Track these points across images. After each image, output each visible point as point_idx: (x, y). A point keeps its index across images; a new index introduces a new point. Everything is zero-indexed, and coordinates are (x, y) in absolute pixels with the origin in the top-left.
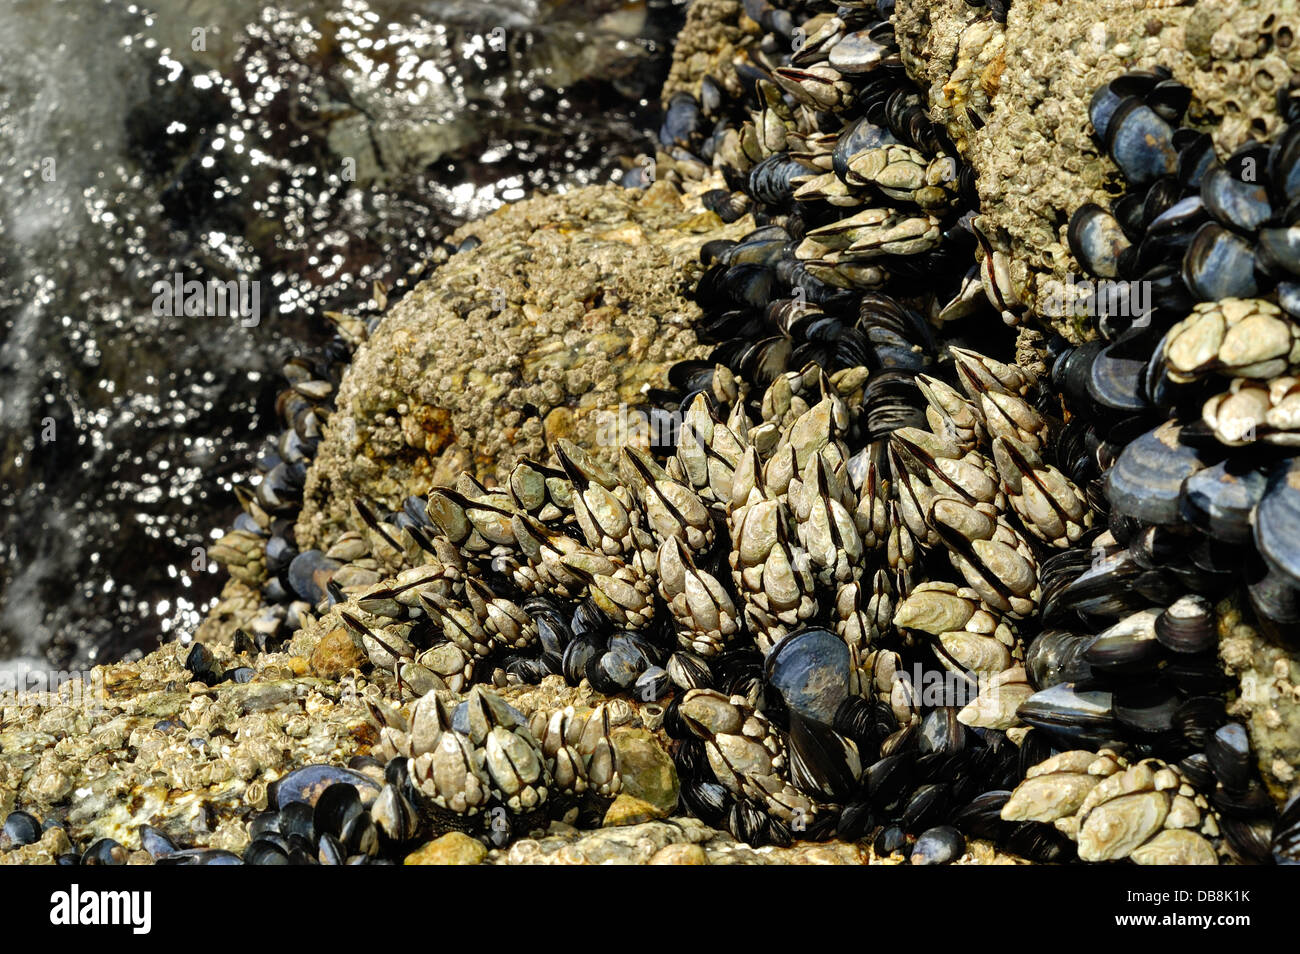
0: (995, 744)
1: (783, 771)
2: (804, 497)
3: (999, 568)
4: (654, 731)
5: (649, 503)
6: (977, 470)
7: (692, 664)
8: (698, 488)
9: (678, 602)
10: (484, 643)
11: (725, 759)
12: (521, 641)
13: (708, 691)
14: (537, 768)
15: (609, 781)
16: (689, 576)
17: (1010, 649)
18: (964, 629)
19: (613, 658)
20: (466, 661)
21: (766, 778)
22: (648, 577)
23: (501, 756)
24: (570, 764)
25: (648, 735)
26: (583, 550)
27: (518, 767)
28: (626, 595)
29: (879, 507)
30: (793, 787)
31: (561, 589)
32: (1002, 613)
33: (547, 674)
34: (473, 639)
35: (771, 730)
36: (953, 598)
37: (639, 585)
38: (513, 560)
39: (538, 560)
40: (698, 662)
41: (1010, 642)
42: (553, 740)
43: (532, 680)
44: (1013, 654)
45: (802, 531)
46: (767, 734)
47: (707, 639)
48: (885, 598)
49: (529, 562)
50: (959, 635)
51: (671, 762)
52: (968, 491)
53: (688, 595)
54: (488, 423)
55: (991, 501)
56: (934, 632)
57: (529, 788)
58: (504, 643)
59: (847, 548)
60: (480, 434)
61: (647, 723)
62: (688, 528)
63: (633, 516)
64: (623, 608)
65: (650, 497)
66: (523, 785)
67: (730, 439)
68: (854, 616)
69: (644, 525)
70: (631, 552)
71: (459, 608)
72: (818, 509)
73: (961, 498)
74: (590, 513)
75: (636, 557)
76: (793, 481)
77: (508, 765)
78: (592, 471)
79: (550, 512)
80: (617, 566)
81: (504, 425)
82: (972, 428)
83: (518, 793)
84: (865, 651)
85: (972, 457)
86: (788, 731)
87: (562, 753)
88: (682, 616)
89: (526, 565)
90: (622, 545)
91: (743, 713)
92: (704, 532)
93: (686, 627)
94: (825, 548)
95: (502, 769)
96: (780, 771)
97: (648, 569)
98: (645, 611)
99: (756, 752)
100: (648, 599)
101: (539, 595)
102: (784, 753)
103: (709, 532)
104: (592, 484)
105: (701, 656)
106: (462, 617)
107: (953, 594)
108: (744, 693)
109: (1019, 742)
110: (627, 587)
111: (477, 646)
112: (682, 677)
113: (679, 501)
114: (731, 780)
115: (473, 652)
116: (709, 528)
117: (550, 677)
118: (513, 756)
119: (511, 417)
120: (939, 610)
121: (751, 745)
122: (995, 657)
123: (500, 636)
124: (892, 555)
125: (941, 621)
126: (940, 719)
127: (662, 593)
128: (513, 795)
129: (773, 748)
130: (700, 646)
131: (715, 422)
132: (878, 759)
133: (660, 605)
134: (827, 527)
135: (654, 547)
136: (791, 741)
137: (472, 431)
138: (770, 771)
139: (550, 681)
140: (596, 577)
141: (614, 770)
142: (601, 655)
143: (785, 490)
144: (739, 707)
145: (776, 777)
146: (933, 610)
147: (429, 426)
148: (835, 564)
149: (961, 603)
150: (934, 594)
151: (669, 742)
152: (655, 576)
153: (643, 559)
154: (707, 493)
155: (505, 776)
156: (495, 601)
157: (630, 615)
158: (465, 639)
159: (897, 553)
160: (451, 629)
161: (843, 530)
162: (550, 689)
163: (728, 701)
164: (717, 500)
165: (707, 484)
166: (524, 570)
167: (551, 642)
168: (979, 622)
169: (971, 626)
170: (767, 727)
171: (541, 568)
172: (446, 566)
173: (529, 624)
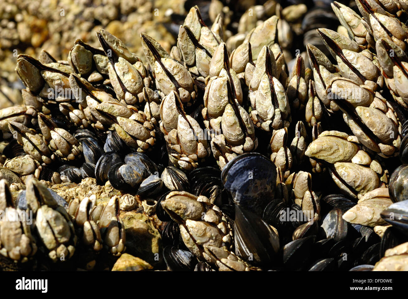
0: (366, 235)
1: (230, 245)
2: (255, 74)
3: (373, 125)
4: (150, 216)
5: (156, 72)
6: (368, 60)
7: (177, 175)
8: (189, 66)
9: (171, 136)
10: (48, 156)
11: (191, 236)
12: (71, 156)
13: (183, 193)
14: (69, 234)
15: (117, 244)
16: (181, 118)
17: (379, 176)
18: (350, 162)
19: (127, 168)
20: (36, 167)
21: (217, 249)
22: (153, 119)
23: (45, 224)
24: (91, 232)
25: (145, 217)
26: (114, 101)
27: (56, 232)
28: (137, 129)
29: (303, 84)
30: (235, 255)
31: (99, 125)
32: (375, 153)
33: (86, 177)
34: (41, 153)
35: (223, 218)
36: (344, 141)
37: (146, 124)
38: (69, 105)
39: (85, 105)
40: (180, 174)
41: (380, 171)
42: (81, 217)
43: (76, 180)
44: (381, 179)
45: (253, 96)
46: (220, 221)
47: (187, 159)
48: (302, 139)
49: (80, 106)
50: (347, 164)
51: (159, 235)
52: (361, 72)
53: (179, 130)
54: (71, 29)
55: (374, 80)
56: (331, 162)
57: (62, 246)
58: (60, 157)
59: (281, 108)
60: (66, 35)
61: (146, 211)
62: (180, 89)
63: (146, 80)
64: (135, 138)
65: (157, 68)
66: (58, 244)
67: (211, 37)
68: (282, 150)
69: (153, 86)
70: (144, 103)
71: (34, 133)
72: (265, 82)
73: (355, 76)
74: (118, 77)
75: (147, 106)
76: (249, 65)
77: (49, 231)
78: (121, 51)
79: (95, 76)
80: (132, 111)
81: (81, 31)
82: (364, 37)
83: (55, 249)
84: (287, 172)
85: (366, 53)
86: (234, 219)
87: (87, 225)
88: (173, 144)
89: (78, 108)
90: (137, 98)
91: (205, 207)
92: (190, 93)
93: (174, 151)
94: (267, 107)
95: (45, 232)
96: (227, 244)
97: (153, 114)
98: (149, 141)
99: (211, 232)
100: (152, 133)
101: (85, 128)
102: (231, 233)
103: (193, 93)
104: (120, 59)
105: (183, 170)
106: (35, 139)
107: (344, 138)
108: (208, 195)
109: (381, 235)
110: (138, 126)
111: (44, 158)
112: (170, 182)
113: (175, 71)
114: (196, 249)
115: (41, 161)
116: (194, 90)
117: (87, 179)
118: (53, 224)
119: (86, 26)
120: (335, 148)
121: (209, 228)
122: (369, 180)
123: (58, 152)
124: (308, 114)
125: (335, 155)
126: (332, 217)
127: (162, 128)
128: (52, 250)
129: (223, 230)
130: (182, 163)
131: (202, 26)
132: (292, 240)
133: (159, 137)
134: (269, 94)
135: (159, 101)
136: (235, 226)
137: (61, 33)
138: (221, 244)
139: (87, 181)
140: (118, 119)
141: (120, 238)
142: (119, 166)
143: (243, 70)
144: (203, 203)
145: (224, 249)
146: (331, 148)
147: (35, 29)
148: (272, 119)
149: (350, 145)
150: (332, 138)
151: (160, 223)
152: (158, 118)
153: (150, 108)
154: (194, 70)
155: (47, 237)
156: (56, 129)
157: (139, 143)
158: (36, 152)
159: (311, 114)
160: (28, 147)
161: (279, 96)
162: (86, 186)
163: (196, 199)
164: (200, 75)
165: (194, 65)
166: (76, 112)
167: (90, 157)
168: (361, 157)
169: (356, 160)
170: (220, 217)
171: (87, 111)
172: (28, 107)
173: (77, 145)
